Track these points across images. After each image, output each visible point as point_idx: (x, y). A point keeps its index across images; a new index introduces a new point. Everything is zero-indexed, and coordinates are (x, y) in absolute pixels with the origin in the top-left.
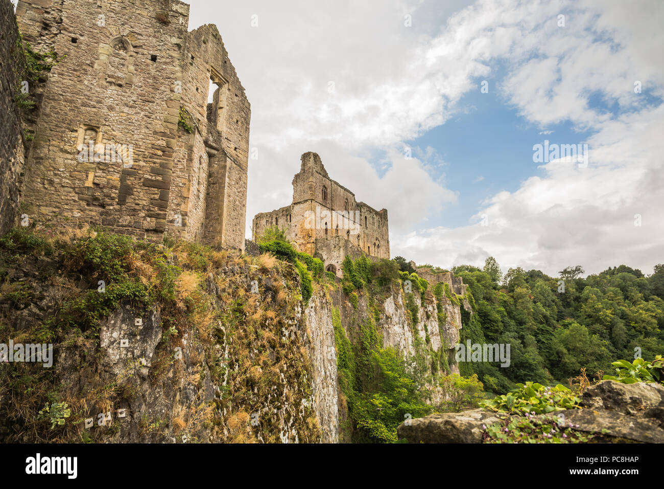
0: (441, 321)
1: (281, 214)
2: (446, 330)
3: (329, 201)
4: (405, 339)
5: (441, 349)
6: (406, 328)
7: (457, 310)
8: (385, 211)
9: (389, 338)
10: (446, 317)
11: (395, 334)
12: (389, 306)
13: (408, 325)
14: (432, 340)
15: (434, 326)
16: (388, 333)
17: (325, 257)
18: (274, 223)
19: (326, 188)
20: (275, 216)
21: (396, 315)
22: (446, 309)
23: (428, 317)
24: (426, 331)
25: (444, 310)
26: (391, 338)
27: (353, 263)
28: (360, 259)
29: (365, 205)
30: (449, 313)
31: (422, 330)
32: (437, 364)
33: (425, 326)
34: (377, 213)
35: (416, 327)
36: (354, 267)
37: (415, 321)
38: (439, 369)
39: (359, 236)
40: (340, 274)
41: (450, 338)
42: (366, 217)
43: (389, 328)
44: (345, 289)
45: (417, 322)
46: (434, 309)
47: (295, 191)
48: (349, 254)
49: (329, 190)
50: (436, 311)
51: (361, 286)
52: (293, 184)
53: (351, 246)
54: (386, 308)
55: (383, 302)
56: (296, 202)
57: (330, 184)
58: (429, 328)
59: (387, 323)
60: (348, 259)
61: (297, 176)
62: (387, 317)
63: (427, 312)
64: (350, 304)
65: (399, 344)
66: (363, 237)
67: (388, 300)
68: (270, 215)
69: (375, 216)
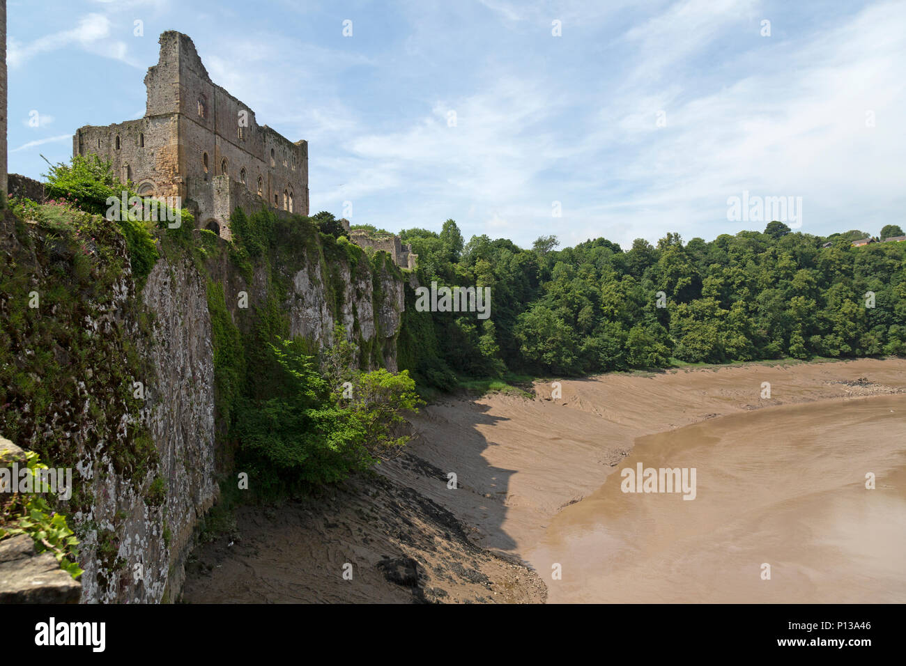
0: (378, 301)
1: (126, 132)
2: (384, 313)
3: (210, 119)
4: (322, 327)
5: (375, 339)
6: (324, 311)
7: (400, 288)
8: (304, 144)
9: (298, 324)
10: (384, 297)
11: (307, 320)
12: (301, 281)
13: (329, 307)
14: (362, 327)
15: (366, 309)
16: (298, 318)
17: (202, 207)
18: (114, 146)
19: (204, 96)
20: (114, 135)
21: (311, 294)
22: (385, 287)
23: (359, 297)
24: (355, 313)
25: (382, 287)
26: (302, 326)
27: (248, 217)
28: (258, 212)
29: (272, 131)
30: (388, 291)
31: (349, 314)
32: (368, 357)
33: (354, 308)
34: (290, 145)
35: (342, 310)
36: (249, 224)
37: (340, 301)
38: (370, 362)
39: (260, 179)
40: (225, 234)
41: (388, 324)
42: (272, 150)
43: (299, 311)
44: (233, 257)
45: (343, 303)
46: (368, 286)
47: (151, 96)
48: (242, 205)
49: (210, 101)
50: (371, 289)
51: (258, 253)
52: (145, 82)
53: (244, 192)
54: (297, 285)
55: (292, 276)
56: (153, 114)
57: (212, 91)
58: (359, 311)
59: (297, 305)
60: (240, 212)
61: (152, 70)
62: (298, 297)
63: (358, 290)
64: (240, 279)
65: (313, 333)
66: (267, 180)
67: (300, 273)
68: (106, 131)
69: (287, 149)
